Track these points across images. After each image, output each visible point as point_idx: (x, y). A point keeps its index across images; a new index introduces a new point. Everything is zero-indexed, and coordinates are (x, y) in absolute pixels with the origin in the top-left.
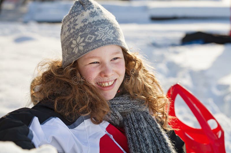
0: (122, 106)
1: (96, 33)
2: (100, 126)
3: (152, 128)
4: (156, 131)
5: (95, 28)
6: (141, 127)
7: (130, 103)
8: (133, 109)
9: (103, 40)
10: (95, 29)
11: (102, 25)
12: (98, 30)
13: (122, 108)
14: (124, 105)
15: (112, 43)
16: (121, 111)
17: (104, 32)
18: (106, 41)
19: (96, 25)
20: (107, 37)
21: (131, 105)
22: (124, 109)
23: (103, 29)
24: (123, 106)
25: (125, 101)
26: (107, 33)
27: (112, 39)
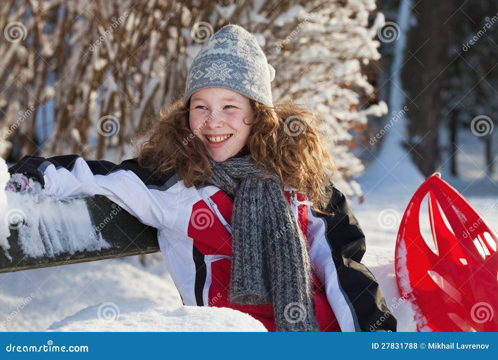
0: (236, 169)
1: (207, 69)
2: (199, 192)
3: (272, 202)
4: (277, 206)
5: (209, 62)
6: (251, 197)
7: (248, 166)
8: (251, 173)
9: (211, 79)
10: (208, 64)
11: (220, 61)
12: (210, 65)
13: (237, 172)
14: (239, 168)
15: (221, 85)
16: (236, 176)
17: (217, 69)
18: (213, 81)
19: (211, 59)
20: (217, 76)
21: (250, 168)
22: (238, 173)
23: (217, 66)
24: (238, 170)
25: (241, 162)
26: (220, 71)
27: (224, 80)
